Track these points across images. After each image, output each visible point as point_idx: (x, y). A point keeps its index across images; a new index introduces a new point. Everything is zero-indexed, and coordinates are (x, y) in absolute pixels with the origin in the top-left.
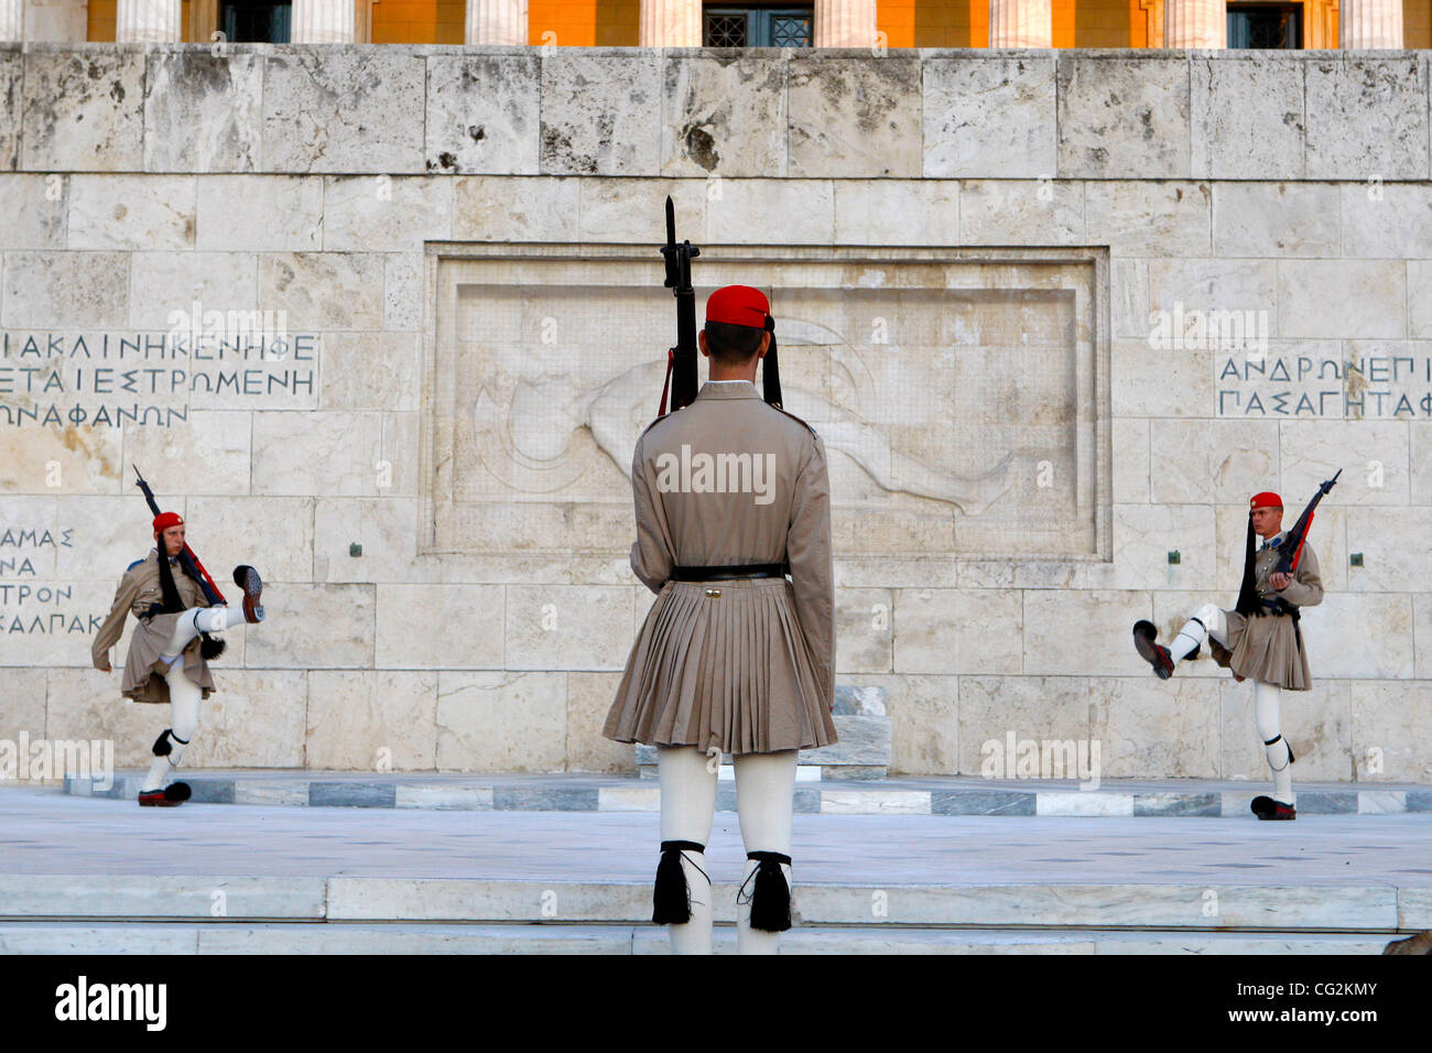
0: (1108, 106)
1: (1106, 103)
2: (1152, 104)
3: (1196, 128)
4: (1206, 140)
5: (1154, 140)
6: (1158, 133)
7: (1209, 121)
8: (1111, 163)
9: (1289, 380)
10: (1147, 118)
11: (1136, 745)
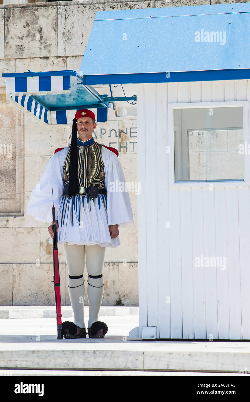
0: (25, 27)
1: (24, 26)
2: (42, 26)
3: (60, 35)
4: (64, 39)
5: (43, 41)
6: (45, 37)
7: (65, 32)
8: (26, 51)
9: (97, 138)
10: (40, 31)
11: (31, 291)
